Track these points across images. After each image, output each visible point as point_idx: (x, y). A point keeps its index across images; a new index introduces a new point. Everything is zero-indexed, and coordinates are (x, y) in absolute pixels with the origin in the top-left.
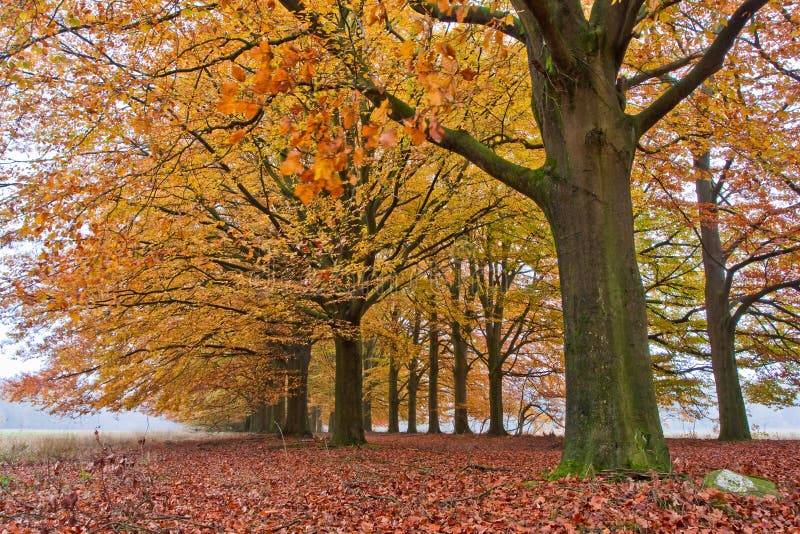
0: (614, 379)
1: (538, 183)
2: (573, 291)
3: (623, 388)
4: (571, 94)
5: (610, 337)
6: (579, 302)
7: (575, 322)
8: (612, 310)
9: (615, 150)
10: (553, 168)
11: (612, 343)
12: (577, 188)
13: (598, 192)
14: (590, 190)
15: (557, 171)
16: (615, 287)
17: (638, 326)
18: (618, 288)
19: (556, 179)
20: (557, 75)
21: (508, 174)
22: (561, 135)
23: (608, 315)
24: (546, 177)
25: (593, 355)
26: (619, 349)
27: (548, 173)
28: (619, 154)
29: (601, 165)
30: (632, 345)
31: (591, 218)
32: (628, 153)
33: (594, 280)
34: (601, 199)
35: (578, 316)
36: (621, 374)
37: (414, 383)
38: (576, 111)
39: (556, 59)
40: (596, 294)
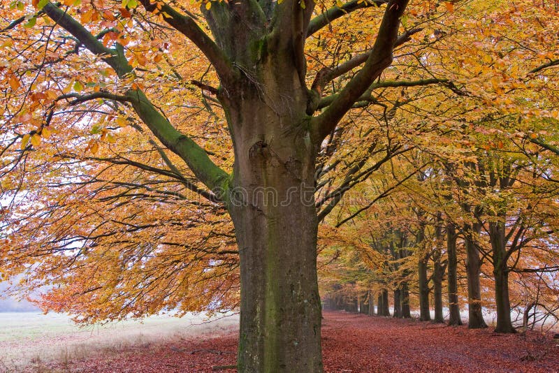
4: (239, 107)
5: (261, 357)
8: (266, 329)
9: (280, 162)
11: (262, 363)
16: (271, 306)
18: (274, 307)
23: (262, 335)
28: (285, 166)
29: (267, 179)
31: (256, 233)
33: (254, 298)
34: (266, 213)
38: (243, 124)
40: (254, 312)
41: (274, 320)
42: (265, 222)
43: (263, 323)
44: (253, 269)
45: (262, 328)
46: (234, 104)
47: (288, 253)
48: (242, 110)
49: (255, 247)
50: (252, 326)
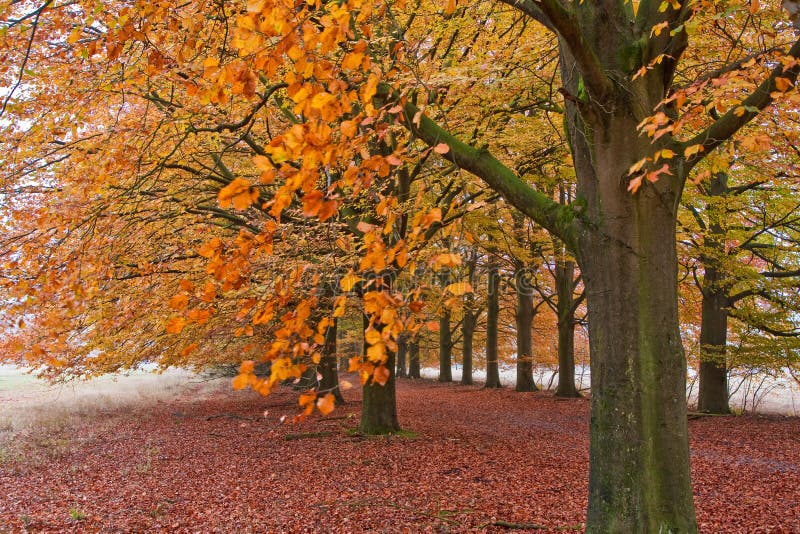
0: (640, 465)
1: (566, 225)
2: (601, 358)
3: (650, 475)
4: (606, 124)
5: (639, 416)
6: (606, 371)
7: (601, 393)
8: (642, 384)
9: (656, 193)
10: (584, 210)
11: (640, 422)
12: (610, 238)
13: (635, 243)
14: (624, 240)
15: (588, 214)
16: (647, 357)
17: (673, 402)
18: (651, 359)
19: (585, 223)
20: (590, 103)
21: (533, 209)
22: (594, 173)
23: (638, 390)
24: (575, 219)
25: (618, 435)
26: (648, 430)
27: (578, 215)
28: (660, 197)
29: (639, 211)
30: (664, 425)
31: (624, 274)
32: (673, 194)
33: (624, 348)
34: (636, 251)
35: (605, 388)
36: (649, 460)
37: (470, 323)
38: (610, 144)
39: (587, 83)
40: (625, 365)
41: (653, 374)
42: (634, 261)
43: (638, 376)
44: (621, 315)
45: (637, 383)
46: (600, 120)
47: (661, 298)
48: (612, 128)
49: (623, 289)
50: (623, 380)
